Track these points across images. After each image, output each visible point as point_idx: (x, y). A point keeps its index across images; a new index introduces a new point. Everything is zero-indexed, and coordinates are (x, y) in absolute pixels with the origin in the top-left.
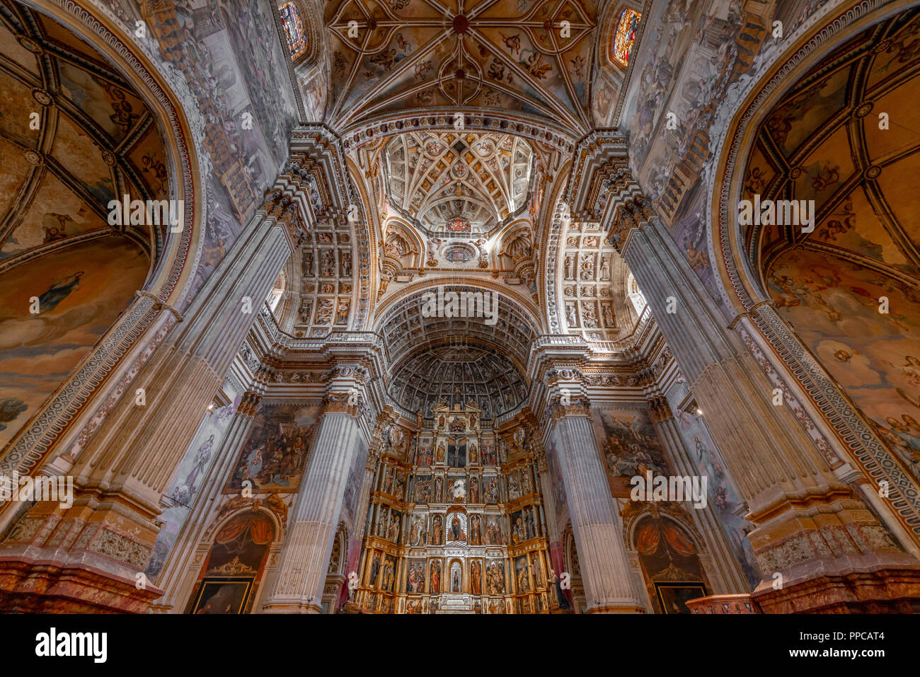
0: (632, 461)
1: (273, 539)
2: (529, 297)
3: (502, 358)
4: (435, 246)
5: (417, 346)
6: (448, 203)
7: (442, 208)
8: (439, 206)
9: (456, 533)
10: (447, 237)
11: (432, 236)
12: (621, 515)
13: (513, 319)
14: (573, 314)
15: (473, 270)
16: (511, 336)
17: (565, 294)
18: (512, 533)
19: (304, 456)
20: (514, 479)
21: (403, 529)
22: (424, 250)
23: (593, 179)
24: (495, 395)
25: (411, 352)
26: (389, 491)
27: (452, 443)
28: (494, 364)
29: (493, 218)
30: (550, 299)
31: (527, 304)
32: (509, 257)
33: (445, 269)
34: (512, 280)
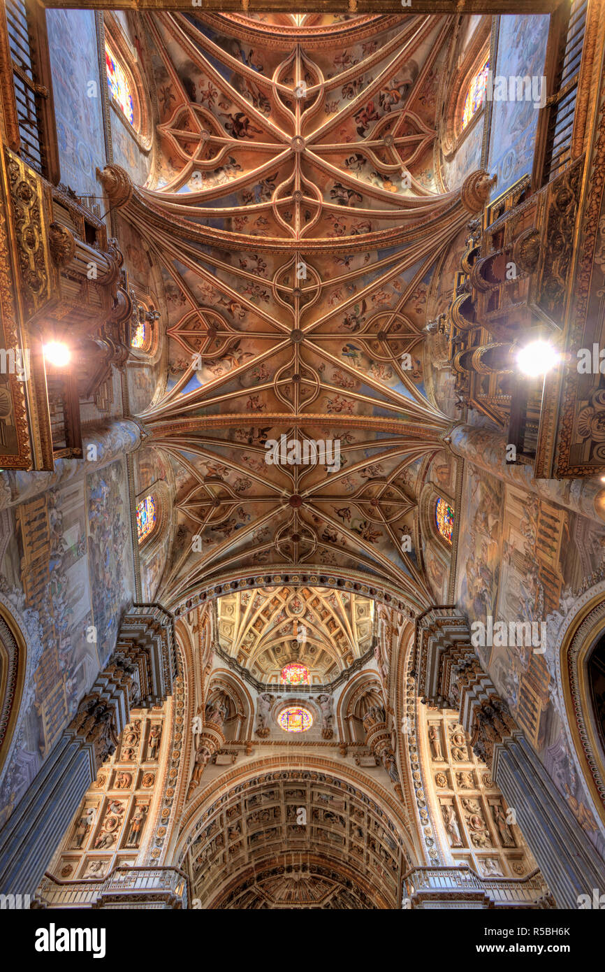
2: (389, 789)
4: (267, 705)
6: (282, 644)
7: (276, 650)
8: (273, 649)
10: (282, 690)
11: (263, 690)
13: (372, 825)
14: (453, 821)
15: (313, 744)
16: (372, 856)
17: (437, 783)
22: (253, 713)
23: (441, 662)
25: (226, 889)
29: (335, 664)
30: (418, 795)
31: (388, 802)
32: (359, 720)
33: (278, 744)
34: (364, 759)
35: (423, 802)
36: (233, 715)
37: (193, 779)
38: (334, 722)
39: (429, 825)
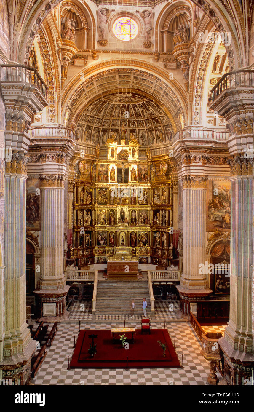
0: (222, 213)
1: (35, 252)
2: (182, 84)
3: (158, 106)
4: (104, 18)
5: (92, 97)
9: (123, 218)
12: (208, 240)
15: (137, 52)
17: (211, 82)
18: (153, 220)
19: (38, 211)
20: (158, 192)
21: (93, 218)
22: (94, 26)
24: (149, 130)
26: (83, 201)
27: (120, 167)
28: (151, 108)
30: (197, 92)
32: (170, 33)
33: (114, 52)
34: (170, 64)
35: (199, 96)
36: (80, 27)
37: (62, 77)
38: (153, 34)
39: (199, 106)
